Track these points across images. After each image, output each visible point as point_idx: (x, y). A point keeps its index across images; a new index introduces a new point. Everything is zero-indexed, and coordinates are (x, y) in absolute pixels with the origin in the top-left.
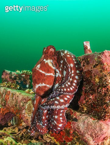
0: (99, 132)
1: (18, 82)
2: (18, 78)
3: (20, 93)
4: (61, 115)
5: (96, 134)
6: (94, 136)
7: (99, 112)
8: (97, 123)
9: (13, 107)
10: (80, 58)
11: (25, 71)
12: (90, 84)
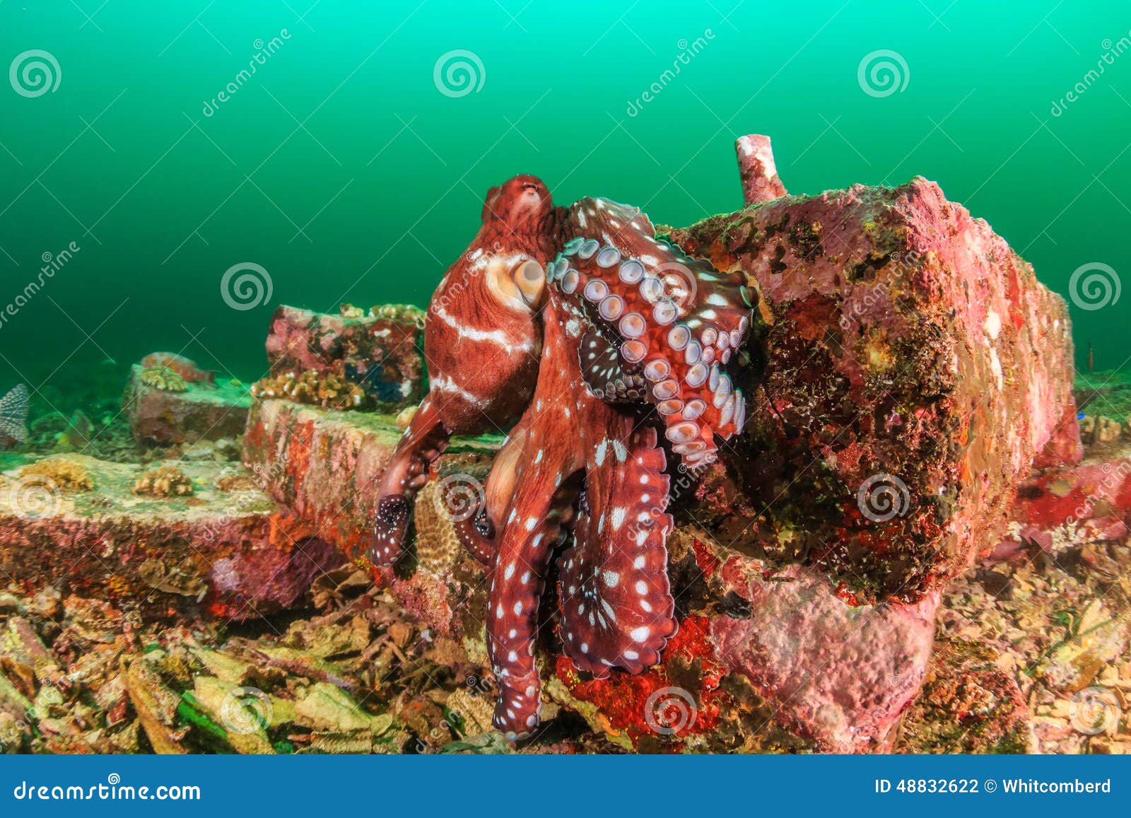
0: (889, 679)
1: (356, 368)
2: (353, 349)
3: (366, 431)
4: (640, 563)
5: (867, 688)
6: (857, 696)
7: (885, 555)
8: (875, 625)
9: (332, 512)
10: (749, 220)
11: (390, 309)
12: (824, 381)
